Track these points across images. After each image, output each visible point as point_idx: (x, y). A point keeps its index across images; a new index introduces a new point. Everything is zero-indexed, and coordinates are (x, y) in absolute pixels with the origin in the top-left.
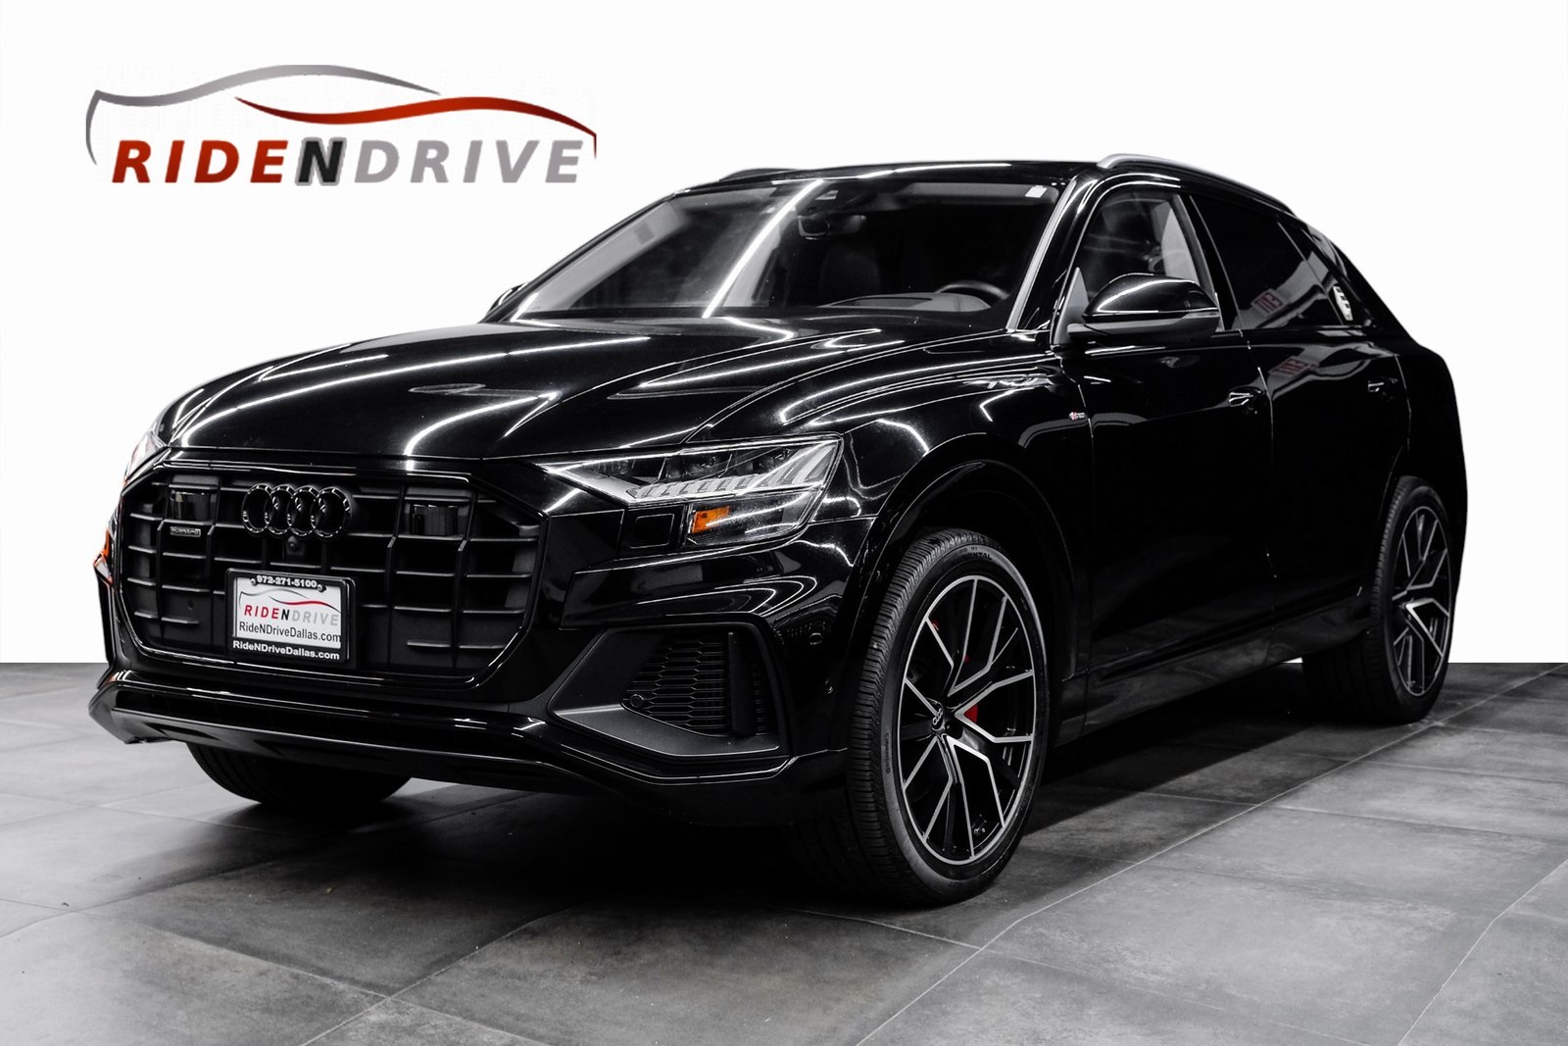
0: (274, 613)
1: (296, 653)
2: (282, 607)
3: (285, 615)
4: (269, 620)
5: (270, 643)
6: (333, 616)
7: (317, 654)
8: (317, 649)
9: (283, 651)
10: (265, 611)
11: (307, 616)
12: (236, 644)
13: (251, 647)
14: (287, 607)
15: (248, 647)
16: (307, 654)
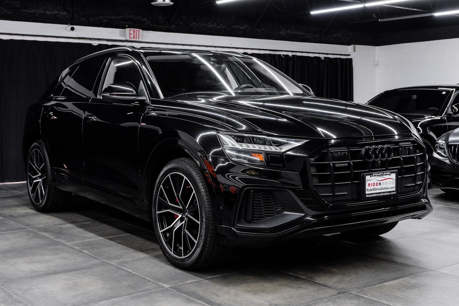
0: (377, 184)
1: (384, 194)
2: (379, 182)
3: (380, 184)
4: (375, 187)
5: (377, 193)
6: (393, 181)
7: (390, 193)
8: (390, 192)
9: (381, 195)
10: (374, 184)
11: (386, 183)
12: (367, 196)
13: (372, 196)
14: (380, 182)
15: (371, 196)
16: (387, 194)
